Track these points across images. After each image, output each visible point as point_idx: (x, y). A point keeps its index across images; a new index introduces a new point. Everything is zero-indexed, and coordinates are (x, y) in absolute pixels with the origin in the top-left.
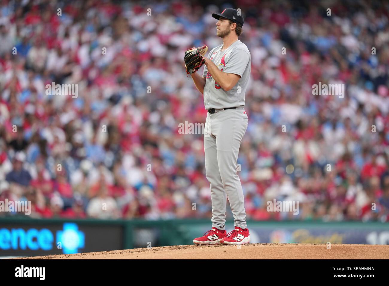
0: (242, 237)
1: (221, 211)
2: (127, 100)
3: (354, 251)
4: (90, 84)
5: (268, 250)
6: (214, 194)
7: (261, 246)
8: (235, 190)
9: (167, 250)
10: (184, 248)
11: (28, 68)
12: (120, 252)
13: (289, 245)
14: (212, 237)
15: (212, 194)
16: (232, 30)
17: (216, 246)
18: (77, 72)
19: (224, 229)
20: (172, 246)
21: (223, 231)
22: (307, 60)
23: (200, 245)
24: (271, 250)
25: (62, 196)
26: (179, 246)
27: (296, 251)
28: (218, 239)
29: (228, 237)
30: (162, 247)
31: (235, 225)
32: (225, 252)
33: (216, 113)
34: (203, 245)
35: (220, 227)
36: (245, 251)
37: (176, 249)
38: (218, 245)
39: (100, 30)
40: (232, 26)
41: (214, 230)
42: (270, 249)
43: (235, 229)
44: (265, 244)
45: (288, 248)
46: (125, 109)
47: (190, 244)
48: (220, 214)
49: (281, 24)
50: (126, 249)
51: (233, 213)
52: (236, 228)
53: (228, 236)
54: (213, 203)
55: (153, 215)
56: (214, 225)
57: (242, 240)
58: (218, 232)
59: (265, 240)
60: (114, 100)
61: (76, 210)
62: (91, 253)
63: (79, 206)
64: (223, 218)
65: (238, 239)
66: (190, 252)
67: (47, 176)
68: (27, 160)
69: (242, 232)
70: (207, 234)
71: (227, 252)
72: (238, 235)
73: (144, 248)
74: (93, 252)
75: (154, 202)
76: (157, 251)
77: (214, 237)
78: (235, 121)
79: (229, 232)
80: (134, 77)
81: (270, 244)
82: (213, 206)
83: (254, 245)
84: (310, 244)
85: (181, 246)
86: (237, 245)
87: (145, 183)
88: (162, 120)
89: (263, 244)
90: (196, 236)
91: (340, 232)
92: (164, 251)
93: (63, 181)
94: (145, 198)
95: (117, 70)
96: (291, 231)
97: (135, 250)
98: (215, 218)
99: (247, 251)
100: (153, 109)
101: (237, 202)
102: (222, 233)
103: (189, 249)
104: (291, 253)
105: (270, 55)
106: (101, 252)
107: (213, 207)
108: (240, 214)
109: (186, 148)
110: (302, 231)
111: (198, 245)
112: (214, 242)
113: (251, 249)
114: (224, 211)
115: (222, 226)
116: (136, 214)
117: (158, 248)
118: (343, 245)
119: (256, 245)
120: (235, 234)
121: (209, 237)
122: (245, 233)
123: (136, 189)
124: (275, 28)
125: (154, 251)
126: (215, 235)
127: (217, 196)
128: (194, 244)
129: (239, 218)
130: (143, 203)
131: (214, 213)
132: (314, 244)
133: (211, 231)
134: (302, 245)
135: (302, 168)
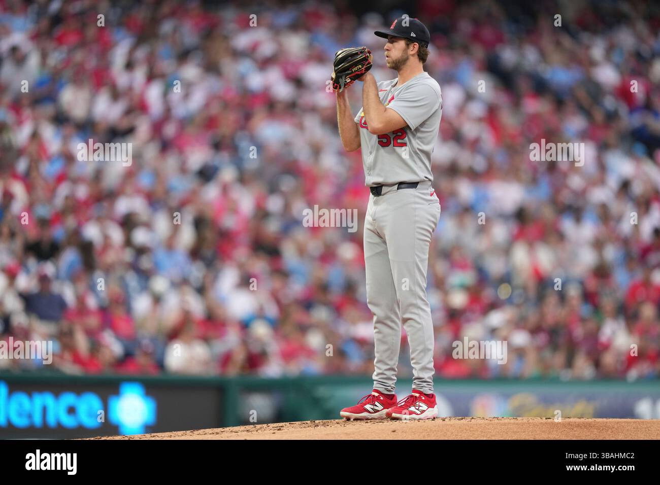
0: (424, 407)
1: (389, 362)
2: (228, 174)
3: (613, 430)
4: (166, 146)
5: (467, 428)
6: (379, 332)
7: (455, 422)
8: (420, 326)
9: (295, 428)
10: (324, 424)
11: (60, 119)
12: (217, 431)
13: (503, 419)
14: (372, 407)
15: (376, 333)
16: (413, 55)
17: (379, 421)
18: (143, 128)
19: (393, 393)
20: (304, 422)
21: (392, 397)
22: (534, 106)
23: (352, 420)
24: (472, 429)
25: (118, 336)
26: (317, 422)
27: (515, 430)
28: (382, 410)
29: (400, 407)
30: (287, 424)
31: (414, 386)
32: (394, 431)
33: (384, 195)
34: (356, 419)
35: (385, 389)
36: (428, 430)
37: (310, 426)
38: (382, 419)
39: (183, 56)
40: (411, 48)
41: (376, 394)
42: (470, 426)
43: (413, 394)
44: (462, 419)
45: (502, 425)
46: (225, 189)
47: (335, 418)
48: (388, 367)
49: (490, 46)
50: (226, 427)
51: (413, 365)
52: (415, 391)
53: (399, 405)
54: (377, 348)
55: (273, 369)
56: (376, 385)
57: (423, 412)
58: (382, 398)
59: (462, 411)
60: (206, 174)
61: (141, 360)
62: (167, 433)
63: (146, 354)
64: (393, 375)
65: (418, 409)
66: (335, 432)
67: (92, 302)
68: (57, 277)
69: (423, 398)
70: (363, 401)
71: (397, 431)
72: (418, 403)
73: (256, 425)
74: (170, 432)
75: (274, 347)
76: (279, 430)
77: (376, 406)
78: (416, 209)
79: (401, 398)
80: (240, 134)
81: (471, 418)
82: (377, 352)
83: (444, 420)
84: (539, 418)
85: (319, 421)
86: (415, 420)
87: (260, 315)
88: (287, 207)
89: (459, 418)
90: (344, 405)
91: (589, 399)
92: (291, 429)
93: (119, 312)
94: (259, 340)
95: (211, 123)
96: (507, 396)
97: (242, 428)
98: (378, 374)
99: (431, 430)
100: (273, 189)
101: (421, 348)
102: (389, 400)
103: (333, 427)
104: (507, 433)
105: (470, 97)
106: (184, 432)
107: (376, 355)
108: (424, 369)
109: (328, 256)
110: (525, 397)
111: (348, 419)
112: (376, 415)
113: (439, 426)
114: (394, 362)
115: (389, 388)
116: (243, 368)
117: (281, 424)
118: (595, 419)
119: (446, 420)
120: (413, 401)
121: (368, 407)
122: (430, 401)
123: (245, 326)
124: (479, 52)
125: (274, 430)
126: (377, 403)
127: (384, 337)
128: (341, 417)
129: (421, 375)
130: (255, 349)
131: (378, 365)
132: (544, 418)
133: (370, 396)
134: (525, 420)
135: (525, 288)
